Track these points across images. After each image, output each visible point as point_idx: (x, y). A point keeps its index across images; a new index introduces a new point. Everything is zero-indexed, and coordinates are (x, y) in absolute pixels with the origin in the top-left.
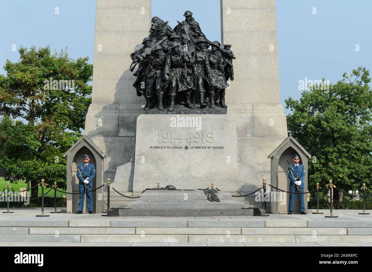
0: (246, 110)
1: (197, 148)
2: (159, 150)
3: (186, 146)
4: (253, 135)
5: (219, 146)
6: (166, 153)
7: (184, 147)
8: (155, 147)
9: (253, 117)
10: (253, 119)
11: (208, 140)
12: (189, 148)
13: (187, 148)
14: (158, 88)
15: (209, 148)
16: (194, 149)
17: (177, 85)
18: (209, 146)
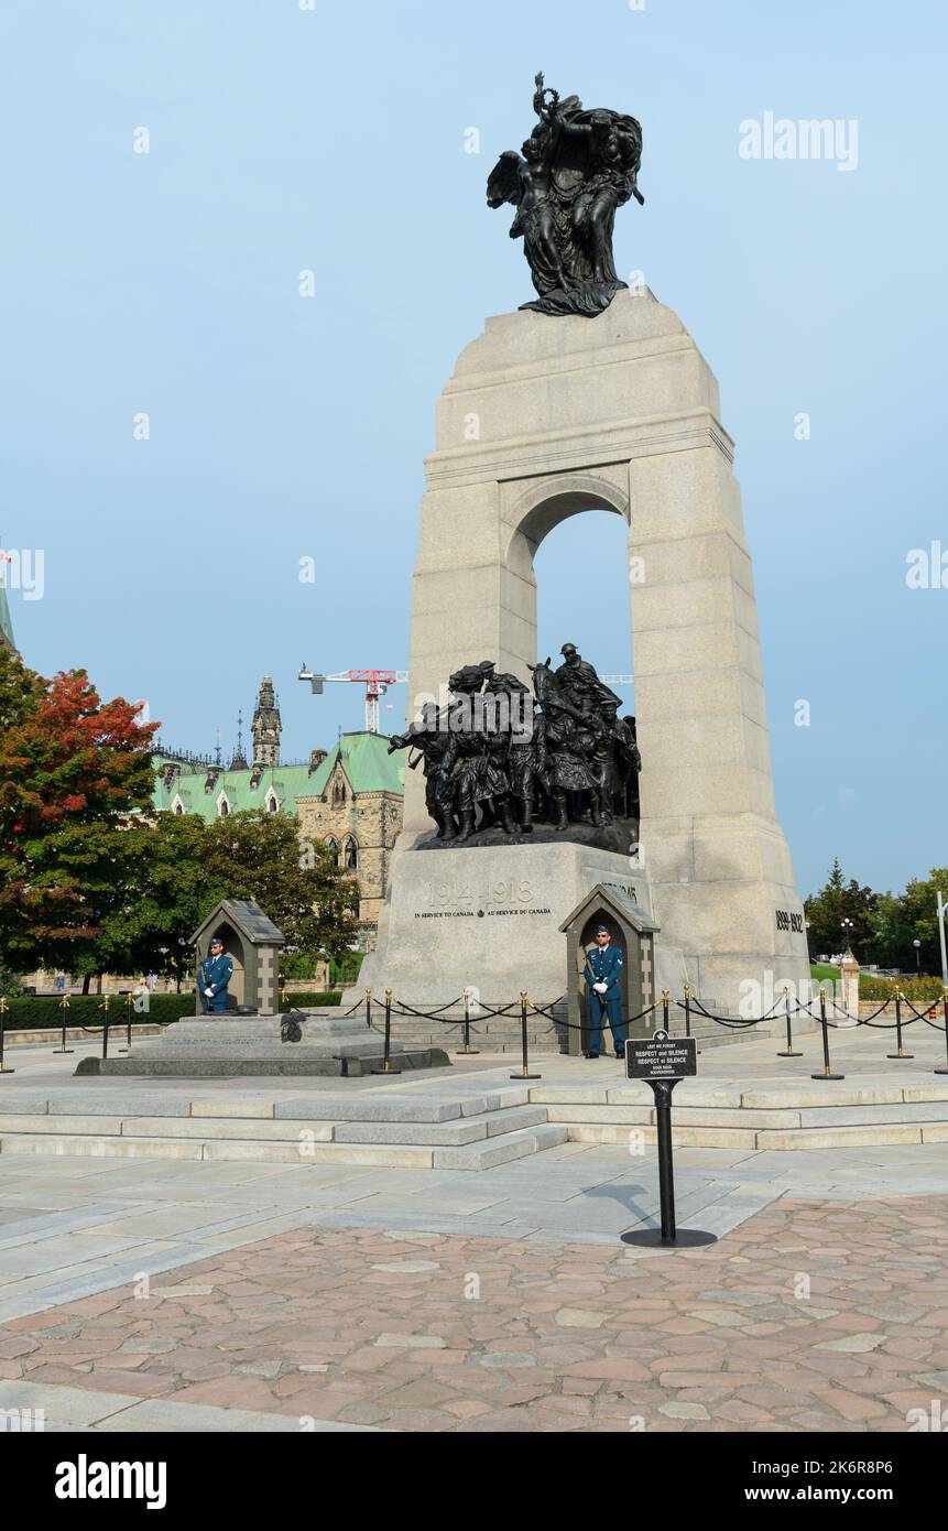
0: (679, 829)
1: (499, 913)
2: (431, 920)
3: (481, 911)
4: (692, 879)
5: (541, 908)
6: (443, 926)
7: (475, 913)
8: (425, 916)
9: (692, 843)
10: (692, 845)
11: (521, 897)
12: (486, 914)
13: (481, 914)
14: (438, 797)
15: (523, 912)
16: (495, 916)
17: (471, 791)
18: (523, 909)
